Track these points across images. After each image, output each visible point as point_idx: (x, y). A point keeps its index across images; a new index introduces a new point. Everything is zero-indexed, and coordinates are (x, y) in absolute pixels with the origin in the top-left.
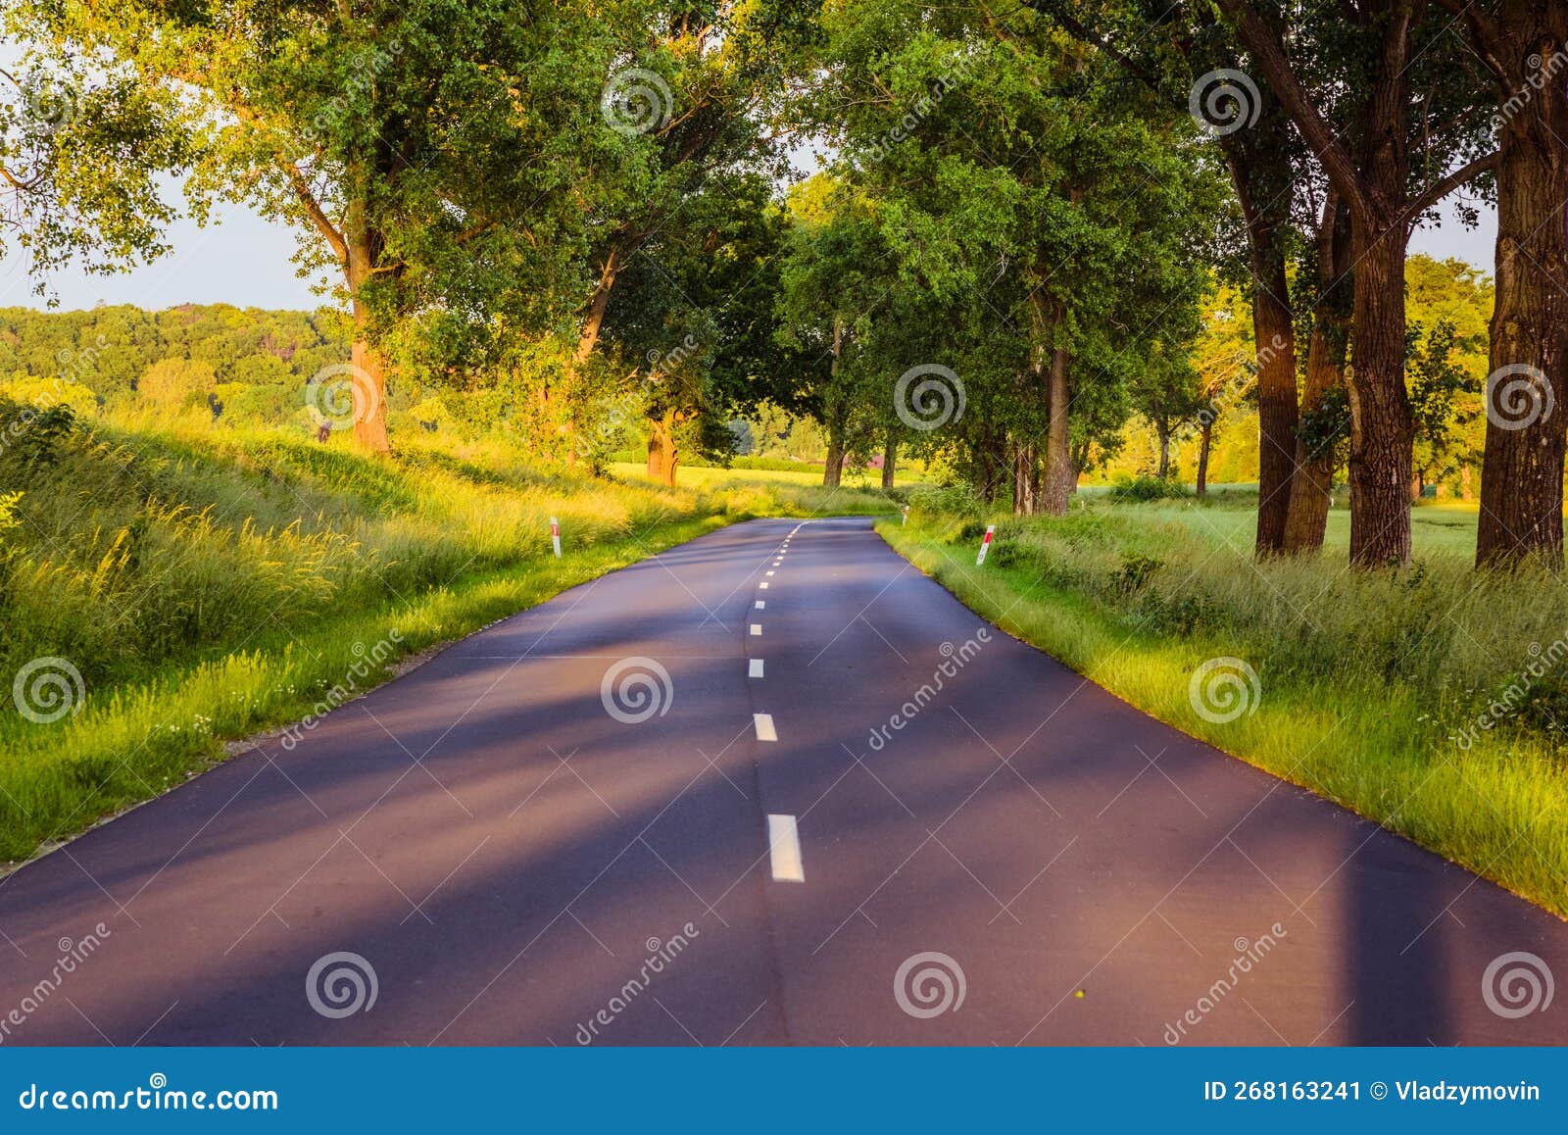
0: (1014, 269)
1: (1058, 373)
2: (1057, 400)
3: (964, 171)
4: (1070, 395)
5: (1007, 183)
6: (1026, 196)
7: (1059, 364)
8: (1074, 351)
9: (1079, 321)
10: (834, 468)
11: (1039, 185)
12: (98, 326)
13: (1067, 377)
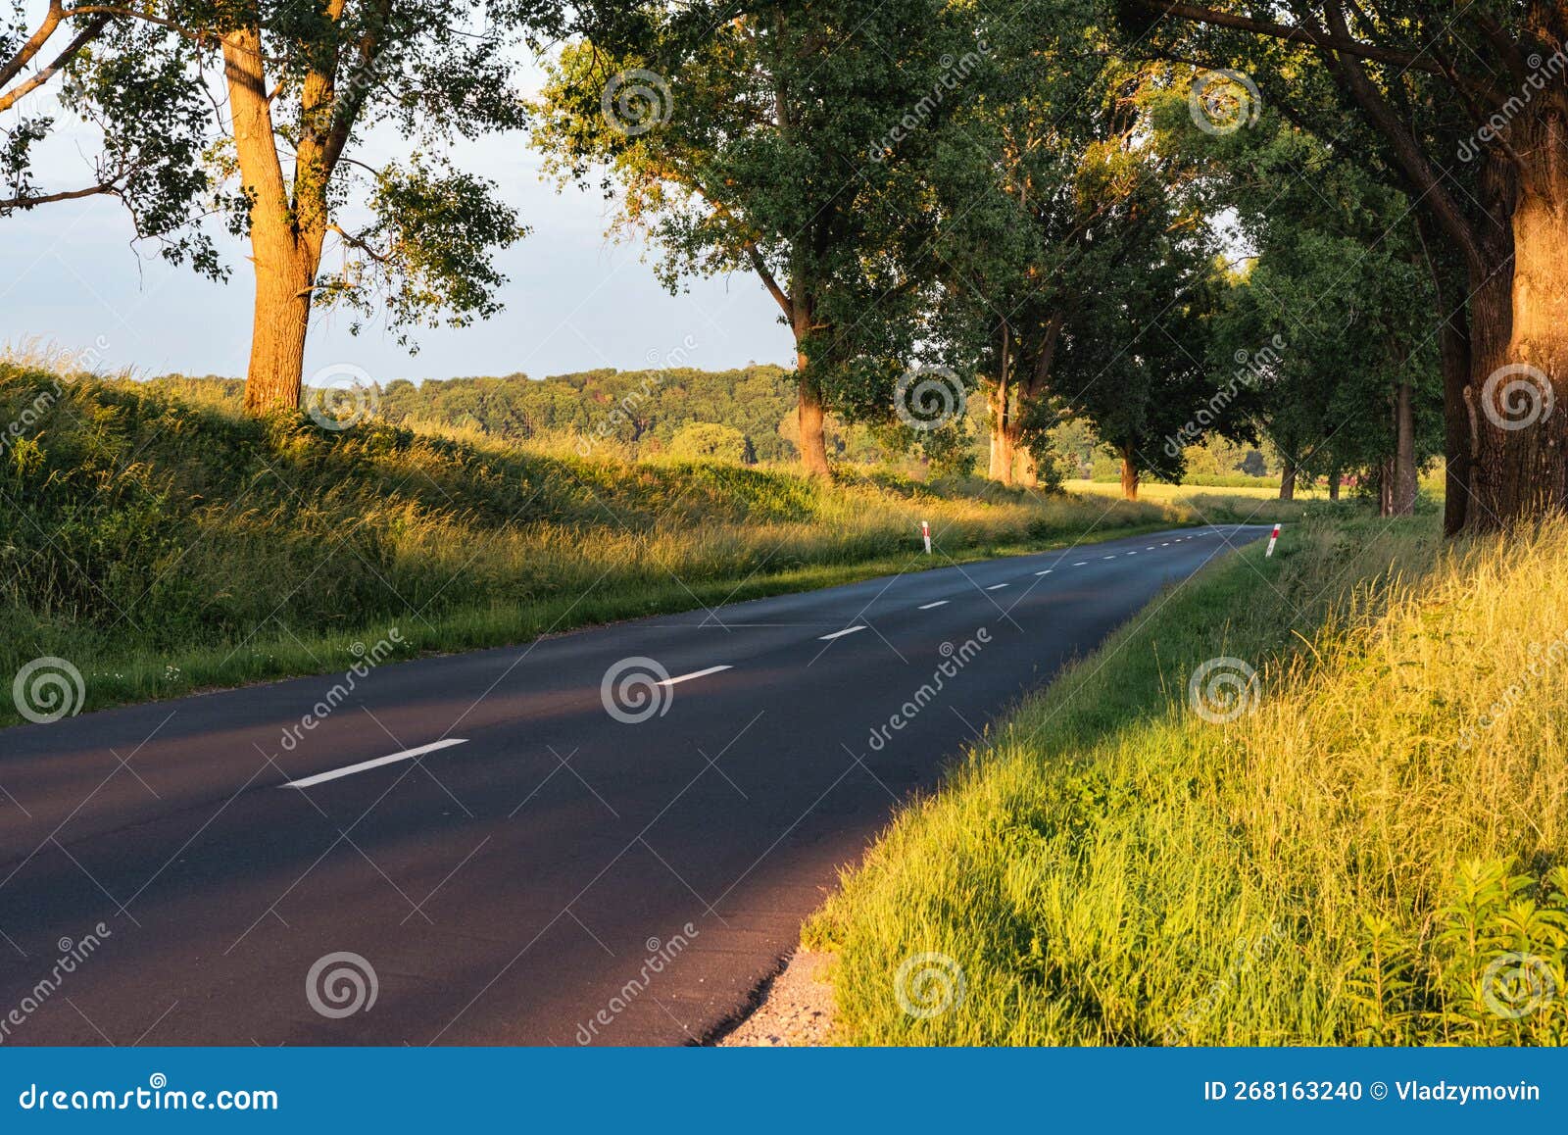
0: (1366, 319)
1: (1403, 401)
2: (1404, 427)
3: (1318, 243)
4: (1415, 421)
5: (1355, 251)
6: (1373, 260)
7: (1405, 396)
8: (1416, 385)
9: (1420, 361)
10: (1288, 487)
11: (1383, 250)
12: (749, 382)
13: (1412, 407)
